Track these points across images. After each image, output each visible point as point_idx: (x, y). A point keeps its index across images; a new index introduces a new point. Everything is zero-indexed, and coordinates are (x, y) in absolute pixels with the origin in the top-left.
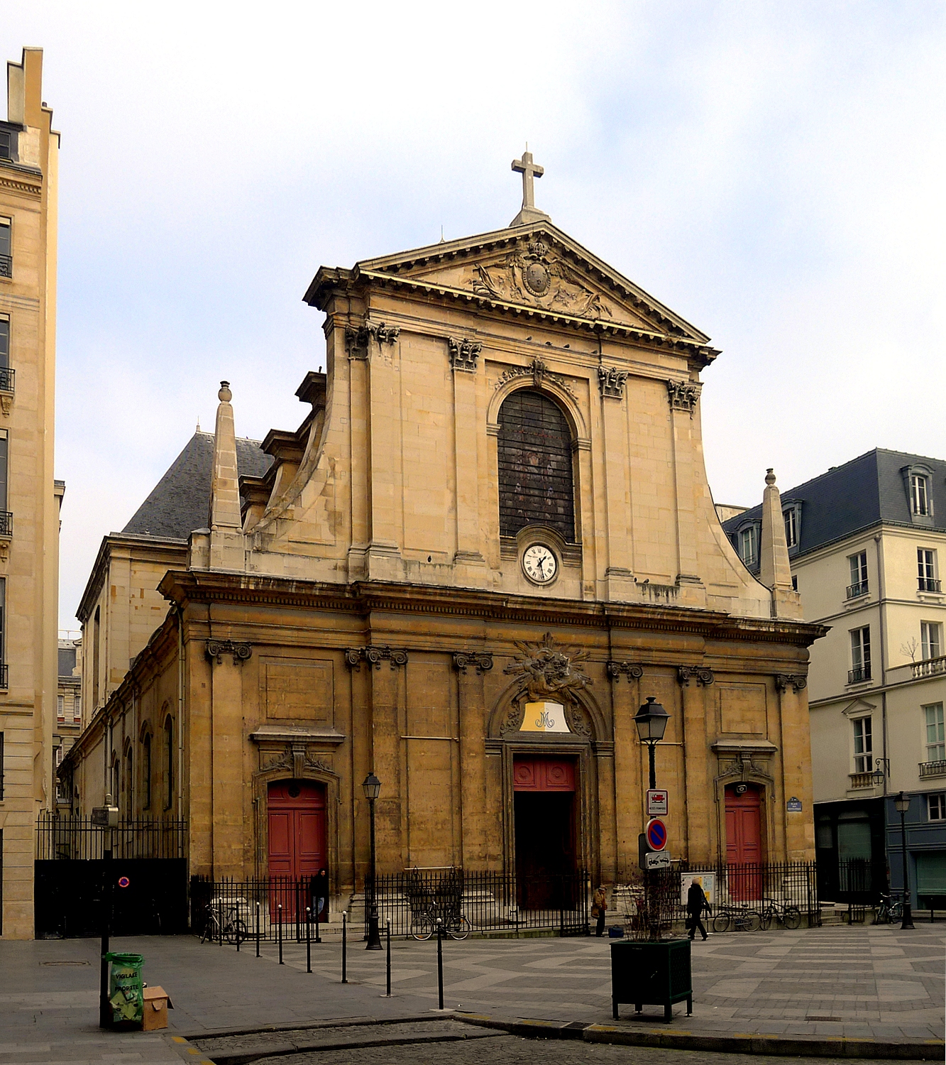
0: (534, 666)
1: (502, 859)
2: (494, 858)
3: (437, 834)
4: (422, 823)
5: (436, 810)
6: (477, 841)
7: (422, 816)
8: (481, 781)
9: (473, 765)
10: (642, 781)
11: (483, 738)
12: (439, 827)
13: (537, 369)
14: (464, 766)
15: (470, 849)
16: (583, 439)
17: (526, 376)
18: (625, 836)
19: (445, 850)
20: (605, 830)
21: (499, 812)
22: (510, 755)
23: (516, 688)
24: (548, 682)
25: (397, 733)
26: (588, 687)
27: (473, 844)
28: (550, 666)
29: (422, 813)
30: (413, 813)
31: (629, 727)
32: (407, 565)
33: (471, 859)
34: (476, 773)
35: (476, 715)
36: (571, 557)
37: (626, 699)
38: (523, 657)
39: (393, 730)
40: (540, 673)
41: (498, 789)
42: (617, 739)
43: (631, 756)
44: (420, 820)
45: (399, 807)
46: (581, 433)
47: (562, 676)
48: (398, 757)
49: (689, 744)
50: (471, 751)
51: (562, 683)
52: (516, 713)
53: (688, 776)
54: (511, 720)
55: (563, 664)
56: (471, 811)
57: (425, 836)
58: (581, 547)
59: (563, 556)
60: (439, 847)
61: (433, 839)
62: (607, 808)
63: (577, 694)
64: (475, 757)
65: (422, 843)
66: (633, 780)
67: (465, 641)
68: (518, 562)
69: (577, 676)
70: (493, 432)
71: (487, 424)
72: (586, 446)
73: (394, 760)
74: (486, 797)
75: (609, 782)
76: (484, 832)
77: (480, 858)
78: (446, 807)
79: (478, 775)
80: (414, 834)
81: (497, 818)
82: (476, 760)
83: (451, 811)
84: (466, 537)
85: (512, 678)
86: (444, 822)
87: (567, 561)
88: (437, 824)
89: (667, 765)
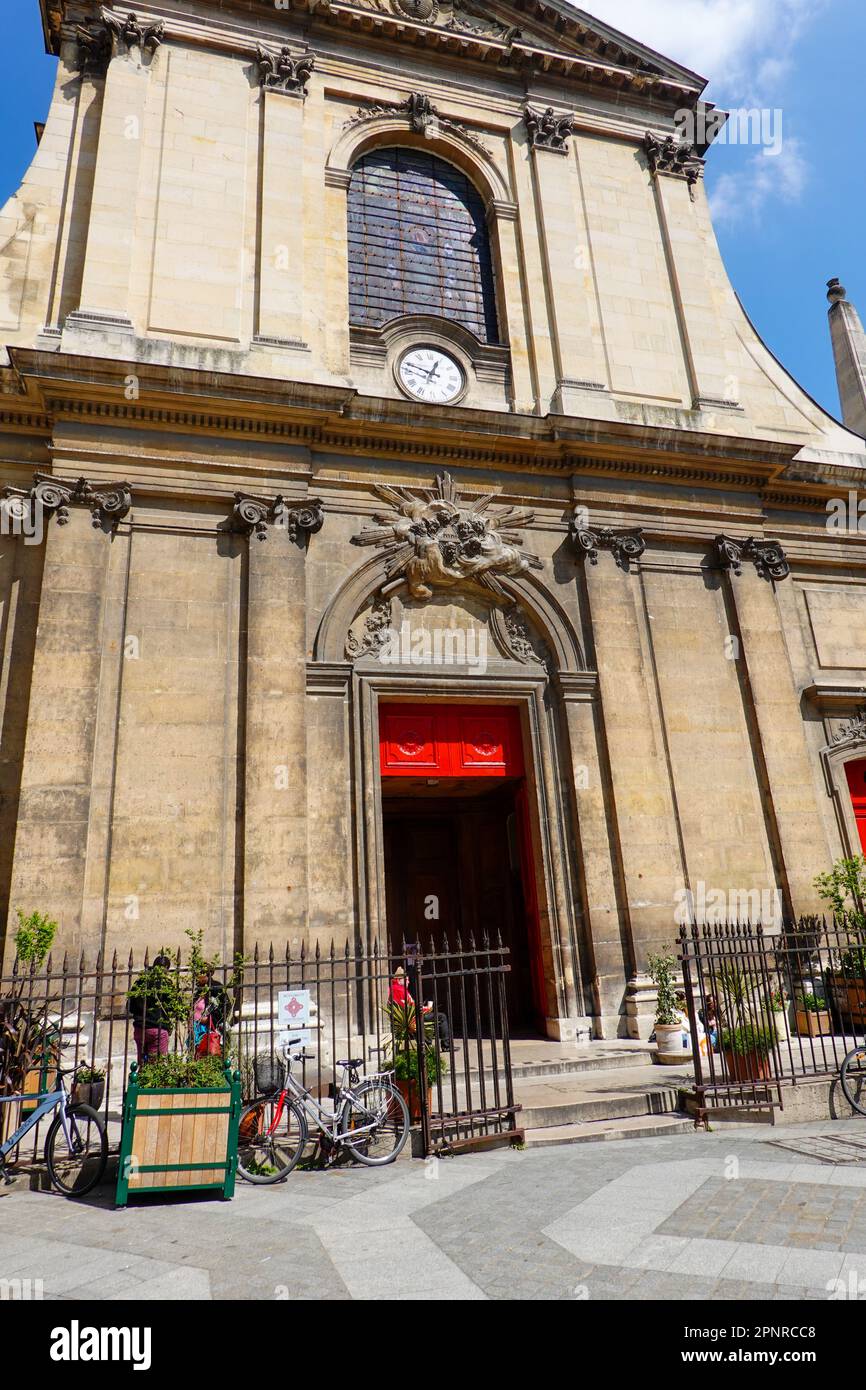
0: (416, 530)
1: (352, 922)
2: (328, 919)
3: (183, 866)
4: (144, 840)
5: (184, 813)
6: (281, 881)
7: (146, 826)
8: (295, 747)
9: (275, 713)
10: (667, 750)
11: (302, 660)
12: (190, 848)
13: (416, 107)
14: (255, 715)
15: (265, 898)
16: (504, 203)
17: (398, 117)
18: (641, 862)
19: (201, 903)
20: (595, 850)
21: (342, 815)
22: (371, 699)
23: (380, 569)
24: (449, 559)
25: (94, 648)
26: (534, 572)
27: (269, 887)
28: (450, 530)
29: (147, 819)
30: (123, 818)
31: (626, 645)
32: (141, 344)
33: (266, 921)
34: (282, 730)
35: (287, 615)
36: (491, 368)
37: (617, 595)
38: (394, 515)
39: (87, 641)
40: (427, 541)
41: (342, 766)
42: (603, 667)
43: (637, 700)
44: (141, 833)
45: (85, 804)
46: (499, 194)
47: (475, 549)
48: (92, 695)
49: (757, 678)
50: (272, 685)
51: (480, 562)
52: (384, 620)
53: (765, 740)
54: (373, 633)
55: (479, 530)
56: (269, 813)
57: (151, 872)
58: (509, 352)
59: (474, 366)
60: (185, 896)
61: (171, 879)
62: (595, 806)
63: (513, 585)
64: (281, 697)
65: (142, 886)
66: (647, 748)
67: (265, 481)
68: (387, 372)
69: (509, 552)
70: (339, 181)
71: (327, 168)
72: (511, 214)
73: (83, 702)
74: (305, 782)
75: (594, 752)
76: (300, 859)
77: (288, 920)
78: (209, 805)
79: (288, 734)
80: (122, 867)
81: (337, 829)
82: (284, 704)
83: (221, 814)
84: (276, 316)
85: (369, 553)
86: (202, 839)
87: (483, 374)
88: (183, 842)
89: (717, 718)
